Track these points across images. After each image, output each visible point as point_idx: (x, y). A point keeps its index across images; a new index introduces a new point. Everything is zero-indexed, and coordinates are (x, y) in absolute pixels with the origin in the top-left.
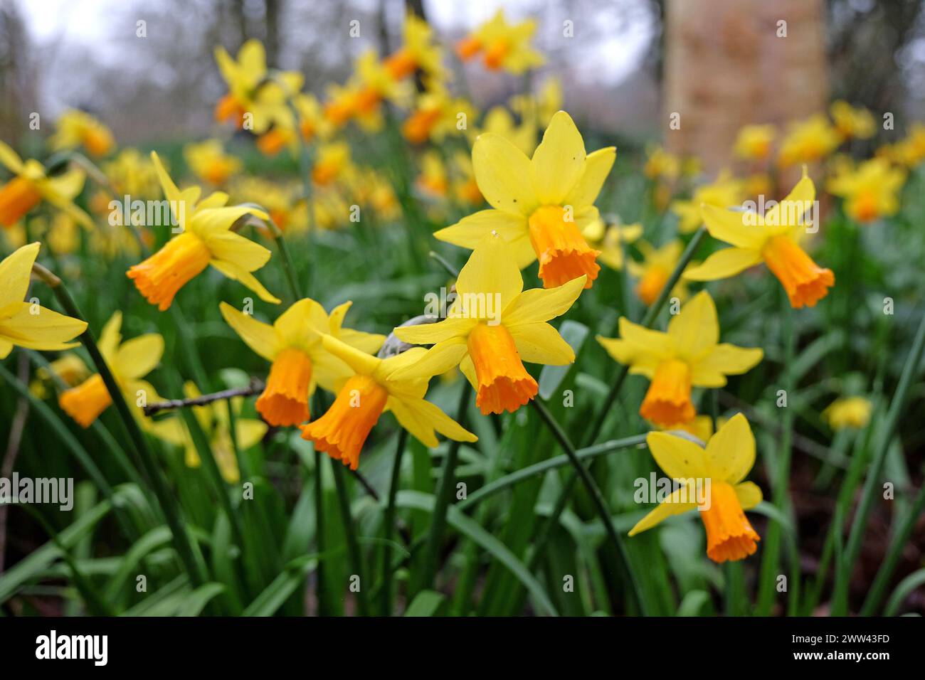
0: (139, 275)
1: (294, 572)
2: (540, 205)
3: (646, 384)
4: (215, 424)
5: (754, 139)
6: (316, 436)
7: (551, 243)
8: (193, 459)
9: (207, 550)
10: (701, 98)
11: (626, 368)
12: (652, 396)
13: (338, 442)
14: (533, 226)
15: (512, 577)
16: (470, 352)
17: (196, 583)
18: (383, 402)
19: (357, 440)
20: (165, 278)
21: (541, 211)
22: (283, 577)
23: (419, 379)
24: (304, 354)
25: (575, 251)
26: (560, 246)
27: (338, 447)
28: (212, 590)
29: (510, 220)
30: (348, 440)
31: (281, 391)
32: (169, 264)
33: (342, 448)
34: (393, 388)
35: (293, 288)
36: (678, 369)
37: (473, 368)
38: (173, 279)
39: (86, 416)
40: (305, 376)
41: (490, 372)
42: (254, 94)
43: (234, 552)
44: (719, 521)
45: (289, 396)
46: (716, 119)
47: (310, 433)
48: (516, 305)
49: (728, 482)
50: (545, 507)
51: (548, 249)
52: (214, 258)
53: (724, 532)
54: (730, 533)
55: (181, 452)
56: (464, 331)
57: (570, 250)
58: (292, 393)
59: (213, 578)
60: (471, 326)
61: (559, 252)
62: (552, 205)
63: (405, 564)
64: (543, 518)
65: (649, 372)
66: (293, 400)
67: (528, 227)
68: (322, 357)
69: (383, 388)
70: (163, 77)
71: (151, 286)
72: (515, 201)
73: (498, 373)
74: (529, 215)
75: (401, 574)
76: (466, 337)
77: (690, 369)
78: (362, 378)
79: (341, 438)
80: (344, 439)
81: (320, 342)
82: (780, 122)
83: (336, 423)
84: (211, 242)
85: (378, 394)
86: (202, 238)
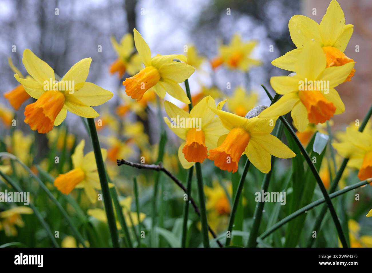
18: (248, 140)
19: (238, 155)
26: (338, 57)
30: (235, 154)
31: (196, 141)
32: (144, 77)
34: (255, 131)
40: (204, 139)
41: (314, 100)
52: (161, 79)
58: (200, 142)
62: (329, 46)
68: (209, 132)
69: (248, 132)
73: (318, 100)
76: (297, 93)
78: (238, 128)
80: (233, 152)
83: (228, 146)
84: (163, 69)
85: (246, 136)
86: (157, 68)
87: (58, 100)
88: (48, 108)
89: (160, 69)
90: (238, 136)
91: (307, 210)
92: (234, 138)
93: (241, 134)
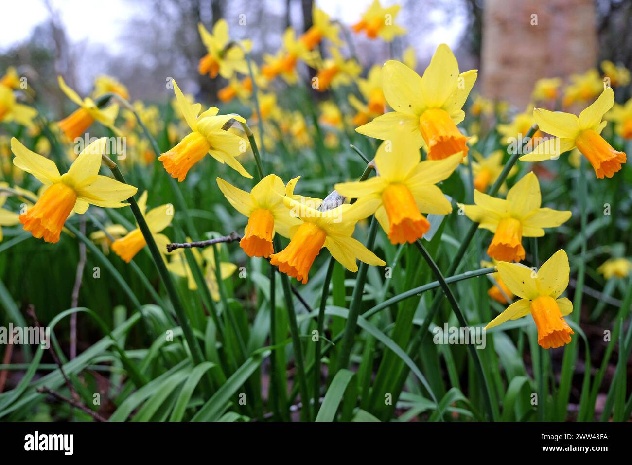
0: (166, 159)
1: (257, 357)
2: (427, 108)
3: (490, 235)
4: (205, 263)
5: (546, 86)
6: (281, 261)
7: (436, 132)
8: (192, 285)
9: (202, 343)
10: (507, 62)
11: (476, 224)
12: (495, 242)
13: (295, 265)
14: (423, 122)
15: (399, 359)
16: (384, 204)
17: (197, 362)
18: (323, 240)
19: (307, 264)
20: (182, 160)
21: (428, 112)
22: (250, 360)
23: (349, 223)
24: (268, 211)
25: (452, 138)
26: (443, 133)
27: (295, 268)
28: (206, 366)
29: (406, 118)
30: (302, 264)
31: (256, 235)
32: (184, 151)
33: (298, 268)
34: (330, 230)
35: (260, 169)
36: (513, 224)
37: (385, 215)
38: (187, 161)
39: (128, 256)
40: (271, 225)
41: (398, 215)
42: (223, 54)
43: (218, 345)
44: (546, 321)
45: (261, 238)
46: (518, 75)
47: (277, 259)
48: (415, 171)
49: (551, 296)
50: (419, 321)
51: (434, 136)
52: (212, 148)
53: (550, 328)
54: (554, 329)
55: (185, 281)
56: (379, 190)
57: (450, 136)
58: (263, 235)
59: (206, 360)
60: (385, 186)
61: (442, 138)
62: (435, 108)
63: (327, 354)
64: (417, 327)
65: (492, 228)
66: (264, 240)
67: (419, 123)
68: (280, 213)
69: (323, 230)
70: (149, 62)
71: (173, 165)
72: (410, 106)
73: (403, 215)
74: (419, 115)
75: (325, 360)
76: (381, 194)
77: (521, 224)
78: (310, 224)
79: (297, 262)
80: (299, 263)
81: (281, 202)
82: (564, 76)
83: (294, 252)
84: (211, 137)
85: (320, 234)
86: (205, 135)
87: (64, 200)
88: (48, 216)
89: (207, 137)
90: (309, 237)
91: (421, 292)
92: (303, 240)
93: (313, 233)
